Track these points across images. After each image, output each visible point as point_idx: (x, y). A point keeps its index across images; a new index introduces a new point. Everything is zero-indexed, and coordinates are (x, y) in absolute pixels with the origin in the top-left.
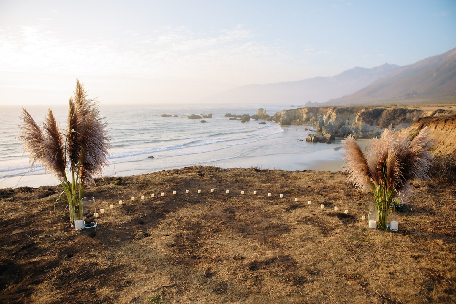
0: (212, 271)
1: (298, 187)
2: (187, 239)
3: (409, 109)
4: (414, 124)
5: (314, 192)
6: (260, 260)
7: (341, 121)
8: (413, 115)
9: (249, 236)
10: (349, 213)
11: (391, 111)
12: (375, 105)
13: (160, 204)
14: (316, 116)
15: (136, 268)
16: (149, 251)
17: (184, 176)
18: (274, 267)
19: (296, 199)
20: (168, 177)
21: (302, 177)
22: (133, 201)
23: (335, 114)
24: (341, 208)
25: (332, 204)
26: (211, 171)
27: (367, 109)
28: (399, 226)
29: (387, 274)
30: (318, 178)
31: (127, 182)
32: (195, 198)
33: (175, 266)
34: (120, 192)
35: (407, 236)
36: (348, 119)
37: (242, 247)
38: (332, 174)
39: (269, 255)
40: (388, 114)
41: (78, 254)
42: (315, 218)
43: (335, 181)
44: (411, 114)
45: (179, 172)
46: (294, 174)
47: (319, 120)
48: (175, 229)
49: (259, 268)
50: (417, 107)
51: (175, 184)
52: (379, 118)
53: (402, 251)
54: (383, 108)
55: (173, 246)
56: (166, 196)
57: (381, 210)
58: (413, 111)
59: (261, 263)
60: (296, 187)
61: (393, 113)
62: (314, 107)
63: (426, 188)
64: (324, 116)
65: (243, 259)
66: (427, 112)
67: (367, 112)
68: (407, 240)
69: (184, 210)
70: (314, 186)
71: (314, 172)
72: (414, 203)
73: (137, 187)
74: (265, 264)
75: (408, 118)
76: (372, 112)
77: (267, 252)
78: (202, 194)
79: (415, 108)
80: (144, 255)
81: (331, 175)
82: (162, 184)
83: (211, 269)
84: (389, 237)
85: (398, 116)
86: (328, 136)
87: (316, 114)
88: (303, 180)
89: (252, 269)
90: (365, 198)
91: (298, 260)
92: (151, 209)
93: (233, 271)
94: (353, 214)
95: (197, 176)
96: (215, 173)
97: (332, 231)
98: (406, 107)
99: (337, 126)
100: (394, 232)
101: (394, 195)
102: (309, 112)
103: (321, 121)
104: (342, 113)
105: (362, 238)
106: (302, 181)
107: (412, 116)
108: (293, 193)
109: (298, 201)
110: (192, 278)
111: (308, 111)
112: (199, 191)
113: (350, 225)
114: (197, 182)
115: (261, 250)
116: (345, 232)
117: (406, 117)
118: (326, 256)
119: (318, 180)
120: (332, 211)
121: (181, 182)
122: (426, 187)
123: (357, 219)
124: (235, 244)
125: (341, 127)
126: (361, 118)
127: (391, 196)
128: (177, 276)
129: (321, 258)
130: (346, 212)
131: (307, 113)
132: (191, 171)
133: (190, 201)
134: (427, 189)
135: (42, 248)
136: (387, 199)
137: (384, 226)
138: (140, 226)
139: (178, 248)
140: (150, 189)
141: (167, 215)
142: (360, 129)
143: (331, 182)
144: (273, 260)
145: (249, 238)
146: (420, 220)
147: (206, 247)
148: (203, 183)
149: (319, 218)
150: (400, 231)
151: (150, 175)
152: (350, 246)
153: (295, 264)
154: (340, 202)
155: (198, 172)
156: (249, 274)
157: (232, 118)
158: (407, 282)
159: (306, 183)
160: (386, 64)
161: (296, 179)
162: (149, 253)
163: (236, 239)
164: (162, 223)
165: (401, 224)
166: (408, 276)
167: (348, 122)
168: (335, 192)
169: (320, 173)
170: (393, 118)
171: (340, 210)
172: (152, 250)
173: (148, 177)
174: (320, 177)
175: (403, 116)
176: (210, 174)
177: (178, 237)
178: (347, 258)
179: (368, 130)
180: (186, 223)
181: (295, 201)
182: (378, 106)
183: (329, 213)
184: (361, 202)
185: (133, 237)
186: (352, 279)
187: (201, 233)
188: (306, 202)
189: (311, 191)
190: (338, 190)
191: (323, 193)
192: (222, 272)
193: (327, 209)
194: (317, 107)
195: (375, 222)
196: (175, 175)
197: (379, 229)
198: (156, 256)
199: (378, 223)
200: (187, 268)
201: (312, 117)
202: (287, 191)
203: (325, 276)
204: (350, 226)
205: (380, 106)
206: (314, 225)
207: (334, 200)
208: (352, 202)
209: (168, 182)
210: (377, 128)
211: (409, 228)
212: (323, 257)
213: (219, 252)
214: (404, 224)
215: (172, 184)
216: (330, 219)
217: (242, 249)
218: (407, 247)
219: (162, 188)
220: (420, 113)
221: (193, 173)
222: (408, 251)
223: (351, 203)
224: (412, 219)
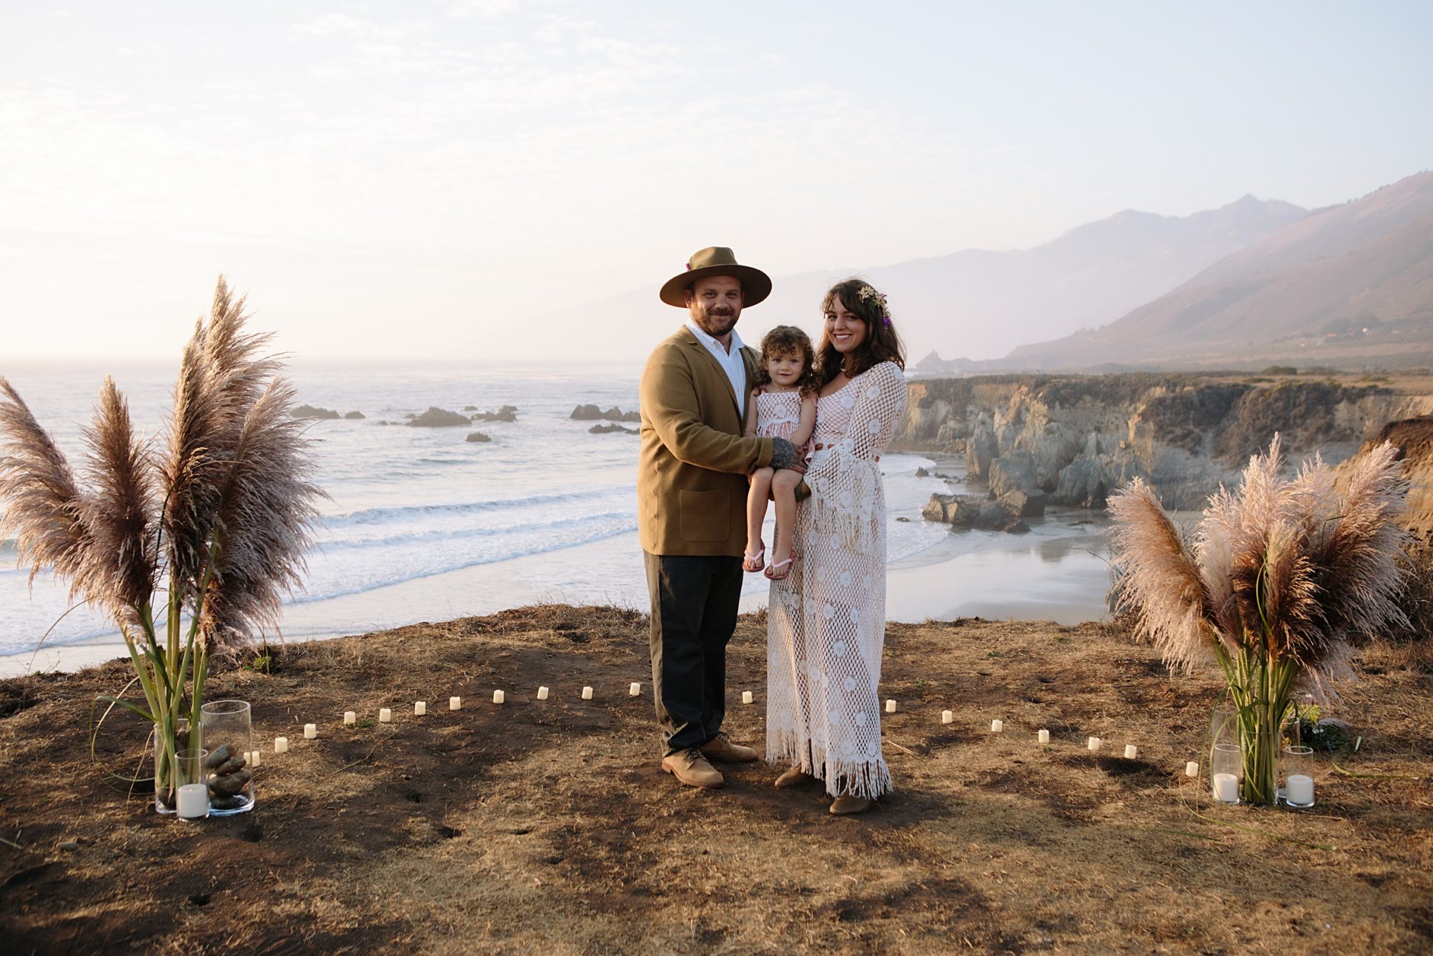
0: (713, 927)
1: (944, 676)
2: (598, 840)
3: (1344, 385)
4: (1367, 446)
5: (1006, 694)
6: (864, 894)
7: (1070, 435)
8: (1362, 409)
9: (809, 829)
10: (1139, 756)
11: (1276, 395)
12: (1206, 370)
13: (456, 736)
14: (960, 413)
15: (455, 927)
16: (477, 879)
17: (514, 641)
18: (916, 911)
19: (947, 716)
20: (454, 642)
21: (953, 645)
22: (351, 726)
23: (1044, 408)
24: (1109, 741)
25: (1075, 730)
26: (609, 625)
27: (1175, 385)
28: (1316, 794)
29: (1283, 924)
30: (1014, 645)
31: (301, 662)
32: (580, 714)
33: (586, 915)
34: (289, 698)
35: (1345, 820)
36: (1098, 430)
37: (793, 859)
38: (1063, 630)
39: (892, 880)
40: (1260, 407)
41: (228, 892)
42: (1025, 773)
43: (1078, 655)
44: (1356, 407)
45: (488, 628)
46: (921, 632)
47: (977, 431)
48: (542, 813)
49: (866, 914)
50: (1379, 380)
51: (491, 670)
52: (1224, 422)
53: (1331, 864)
54: (1240, 380)
55: (554, 861)
56: (469, 711)
57: (1251, 737)
58: (1362, 393)
59: (871, 902)
60: (938, 677)
61: (1280, 404)
62: (953, 377)
63: (1409, 672)
64: (997, 417)
65: (806, 891)
66: (1417, 399)
67: (1174, 399)
68: (1346, 833)
69: (551, 754)
70: (1002, 672)
71: (995, 625)
72: (1365, 721)
73: (346, 681)
74: (885, 904)
75: (1343, 425)
76: (1196, 400)
77: (884, 872)
78: (597, 701)
79: (1372, 384)
80: (462, 888)
81: (1060, 635)
82: (437, 669)
83: (711, 919)
84: (1285, 825)
85: (1303, 417)
86: (1017, 499)
87: (964, 406)
88: (957, 653)
89: (847, 919)
90: (1193, 708)
91: (991, 892)
92: (428, 750)
93: (784, 925)
94: (1153, 758)
95: (562, 640)
96: (626, 631)
97: (1090, 811)
98: (1334, 378)
99: (1054, 460)
100: (1299, 810)
101: (1294, 680)
102: (934, 399)
103: (984, 438)
104: (1073, 405)
105: (1192, 828)
106: (956, 658)
107: (1357, 416)
108: (929, 698)
109: (954, 723)
110: (654, 945)
111: (930, 395)
112: (587, 692)
113: (1147, 792)
114: (567, 663)
115: (860, 867)
116: (1133, 811)
117: (1333, 420)
118: (1080, 880)
119: (1013, 653)
120: (1082, 752)
121: (508, 663)
122: (1409, 670)
123: (1171, 774)
124: (768, 854)
125: (1070, 461)
126: (1151, 424)
127: (1283, 687)
128: (602, 943)
129: (1064, 885)
130: (1130, 752)
131: (925, 404)
132: (533, 622)
133: (563, 728)
134: (1413, 677)
135: (84, 879)
136: (1273, 698)
137: (1267, 791)
138: (412, 804)
139: (575, 867)
140: (398, 687)
141: (495, 771)
142: (1149, 470)
143: (1064, 659)
144: (907, 894)
145: (808, 834)
146: (1387, 774)
147: (669, 862)
148: (591, 664)
149: (1037, 773)
150: (1321, 806)
151: (381, 639)
152: (1154, 851)
153: (982, 903)
154: (1105, 724)
155: (561, 627)
156: (839, 931)
157: (605, 423)
158: (1349, 942)
159: (972, 664)
160: (1248, 202)
161: (932, 651)
162: (478, 884)
163: (765, 840)
164: (488, 796)
165: (1322, 787)
166: (1350, 927)
167: (1098, 443)
168: (1083, 691)
169: (1020, 628)
170: (1281, 422)
171: (1106, 747)
172: (484, 875)
173: (375, 644)
174: (1020, 642)
175: (1322, 414)
176: (607, 636)
177: (562, 837)
178: (1149, 885)
179: (1182, 474)
180: (575, 795)
181: (944, 721)
182: (1220, 374)
183: (1072, 757)
184: (1180, 722)
185: (403, 839)
186: (1173, 938)
187: (638, 823)
188: (986, 724)
189: (996, 689)
190: (1092, 685)
191: (1039, 694)
192: (749, 927)
193: (1061, 744)
194: (966, 376)
195: (1233, 778)
196: (479, 639)
197: (1248, 802)
198: (508, 892)
199: (1243, 781)
200: (629, 919)
201: (944, 422)
202: (908, 691)
203: (1086, 933)
204: (1149, 796)
205: (1229, 374)
206: (1025, 794)
207: (1082, 716)
208: (1146, 721)
209: (457, 662)
210: (1219, 467)
211: (1352, 799)
212: (1070, 882)
213: (719, 874)
214: (1332, 786)
215: (476, 670)
216: (1075, 774)
217: (793, 865)
218: (1345, 851)
219: (443, 684)
220: (1389, 404)
221: (544, 632)
222: (1348, 862)
223: (1143, 725)
224: (1359, 770)
